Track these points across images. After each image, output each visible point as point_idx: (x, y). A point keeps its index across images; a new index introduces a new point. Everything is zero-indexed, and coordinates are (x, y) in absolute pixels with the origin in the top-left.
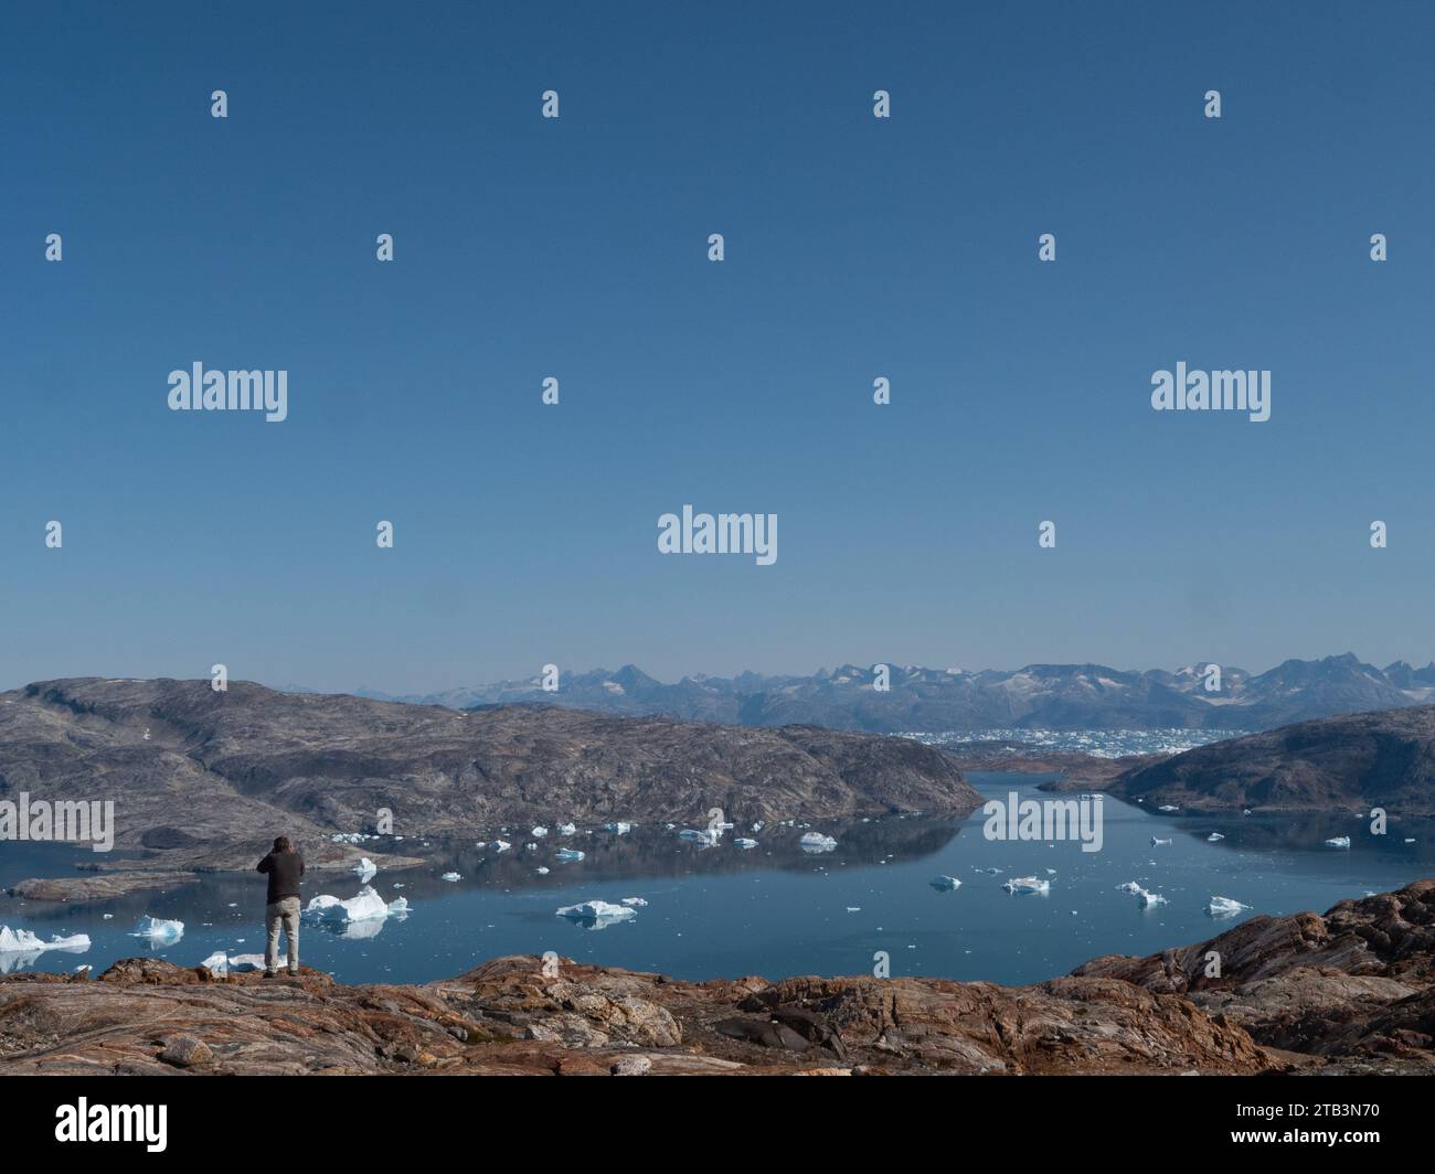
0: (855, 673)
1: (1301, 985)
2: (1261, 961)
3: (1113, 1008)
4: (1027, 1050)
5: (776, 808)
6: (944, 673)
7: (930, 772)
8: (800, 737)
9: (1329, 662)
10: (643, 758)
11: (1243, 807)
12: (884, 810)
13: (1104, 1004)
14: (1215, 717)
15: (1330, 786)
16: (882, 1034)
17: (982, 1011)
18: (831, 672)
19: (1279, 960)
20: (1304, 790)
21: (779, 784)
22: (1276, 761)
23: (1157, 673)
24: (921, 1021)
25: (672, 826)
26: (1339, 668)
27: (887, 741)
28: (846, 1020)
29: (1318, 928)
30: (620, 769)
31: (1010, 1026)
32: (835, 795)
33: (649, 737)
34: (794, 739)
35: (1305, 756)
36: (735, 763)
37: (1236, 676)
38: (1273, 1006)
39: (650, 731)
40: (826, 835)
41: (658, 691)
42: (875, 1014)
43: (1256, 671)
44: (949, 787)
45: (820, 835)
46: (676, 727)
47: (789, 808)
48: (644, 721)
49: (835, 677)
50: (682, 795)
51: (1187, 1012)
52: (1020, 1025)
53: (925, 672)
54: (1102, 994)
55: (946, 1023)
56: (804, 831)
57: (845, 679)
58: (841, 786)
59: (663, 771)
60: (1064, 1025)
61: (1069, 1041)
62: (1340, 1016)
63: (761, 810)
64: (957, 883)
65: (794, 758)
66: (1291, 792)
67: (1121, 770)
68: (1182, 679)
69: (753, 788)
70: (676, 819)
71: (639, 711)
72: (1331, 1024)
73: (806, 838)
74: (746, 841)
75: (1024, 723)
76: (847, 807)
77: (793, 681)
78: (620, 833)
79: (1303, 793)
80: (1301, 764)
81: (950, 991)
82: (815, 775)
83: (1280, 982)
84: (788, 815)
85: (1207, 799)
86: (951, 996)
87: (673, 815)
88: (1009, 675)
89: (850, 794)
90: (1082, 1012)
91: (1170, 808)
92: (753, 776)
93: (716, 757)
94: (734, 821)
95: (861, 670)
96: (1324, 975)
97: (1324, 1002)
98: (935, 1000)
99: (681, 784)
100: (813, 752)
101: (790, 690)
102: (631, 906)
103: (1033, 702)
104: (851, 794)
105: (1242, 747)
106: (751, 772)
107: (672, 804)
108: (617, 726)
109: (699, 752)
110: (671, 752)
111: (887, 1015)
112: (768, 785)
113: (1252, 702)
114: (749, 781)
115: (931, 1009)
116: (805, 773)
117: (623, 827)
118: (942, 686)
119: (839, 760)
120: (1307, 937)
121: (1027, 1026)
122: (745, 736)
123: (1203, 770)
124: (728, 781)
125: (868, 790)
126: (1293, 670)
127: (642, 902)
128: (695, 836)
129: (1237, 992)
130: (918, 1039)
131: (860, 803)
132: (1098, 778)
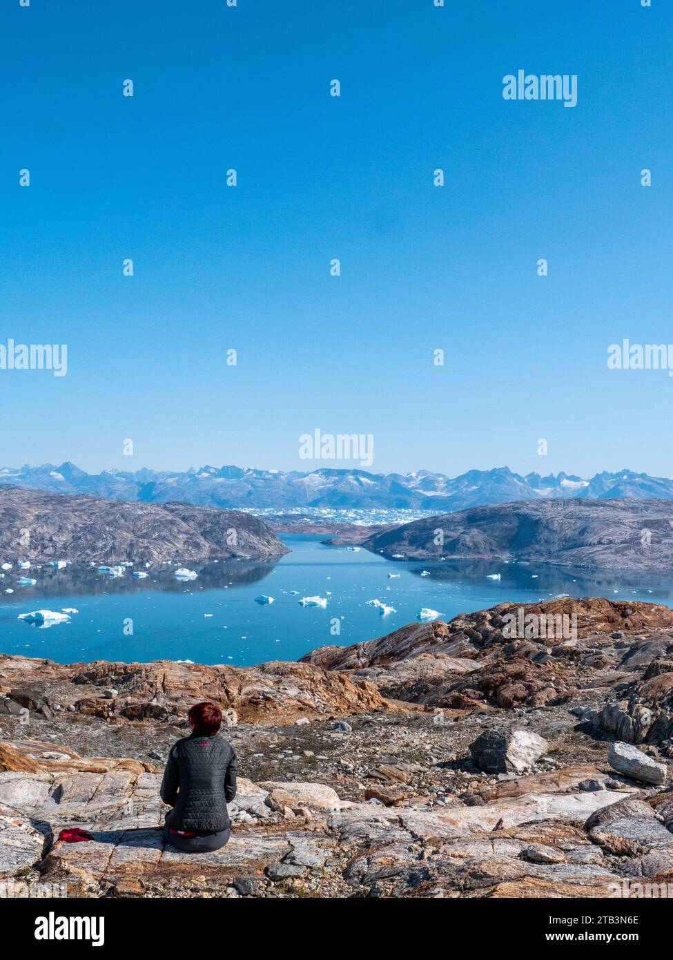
0: (212, 471)
1: (422, 663)
2: (411, 649)
3: (297, 679)
4: (243, 705)
5: (160, 553)
6: (267, 472)
7: (256, 533)
8: (176, 509)
9: (494, 471)
10: (75, 521)
11: (441, 556)
12: (227, 555)
13: (292, 677)
14: (428, 503)
15: (491, 544)
16: (154, 697)
17: (218, 682)
18: (197, 471)
19: (420, 648)
20: (476, 546)
21: (164, 539)
22: (461, 529)
23: (395, 476)
24: (179, 689)
25: (93, 564)
26: (499, 476)
27: (230, 513)
28: (134, 688)
29: (444, 631)
30: (60, 528)
31: (234, 691)
32: (197, 546)
33: (79, 508)
34: (172, 511)
35: (478, 527)
36: (135, 525)
37: (441, 479)
38: (405, 675)
39: (81, 504)
40: (191, 570)
41: (86, 479)
42: (152, 685)
43: (453, 475)
44: (268, 541)
45: (187, 571)
46: (97, 502)
47: (169, 554)
48: (77, 497)
49: (199, 473)
50: (100, 544)
51: (342, 681)
52: (240, 690)
53: (256, 471)
54: (293, 671)
55: (194, 690)
56: (178, 568)
57: (206, 475)
58: (201, 540)
59: (89, 529)
60: (267, 689)
61: (267, 699)
62: (436, 682)
63: (151, 554)
64: (271, 600)
65: (172, 522)
66: (469, 548)
67: (371, 533)
68: (409, 479)
69: (146, 541)
70: (96, 559)
71: (73, 491)
72: (431, 686)
73: (179, 572)
74: (140, 573)
75: (315, 503)
76: (205, 553)
77: (173, 475)
78: (59, 568)
79: (475, 548)
80: (475, 531)
81: (200, 671)
82: (185, 533)
83: (410, 662)
84: (168, 558)
85: (421, 551)
86: (199, 673)
87: (94, 557)
88: (306, 475)
89: (206, 545)
90: (279, 682)
91: (399, 556)
92: (146, 533)
93: (123, 521)
94: (133, 561)
95: (215, 469)
96: (437, 658)
97: (432, 673)
98: (190, 676)
99: (99, 537)
100: (184, 519)
101: (170, 480)
102: (68, 614)
103: (321, 491)
104: (208, 545)
105: (442, 521)
106: (145, 531)
107: (94, 550)
108: (60, 500)
109: (112, 518)
110: (93, 517)
111: (159, 685)
112: (155, 539)
113: (449, 494)
114: (143, 537)
115: (186, 682)
116: (179, 532)
117: (62, 564)
118: (265, 480)
119: (200, 525)
120: (437, 635)
121: (244, 691)
122: (142, 509)
123: (420, 534)
124: (130, 536)
125: (218, 543)
126: (474, 476)
127: (75, 611)
128: (108, 570)
129: (387, 668)
130: (176, 700)
131: (213, 551)
132: (358, 538)
